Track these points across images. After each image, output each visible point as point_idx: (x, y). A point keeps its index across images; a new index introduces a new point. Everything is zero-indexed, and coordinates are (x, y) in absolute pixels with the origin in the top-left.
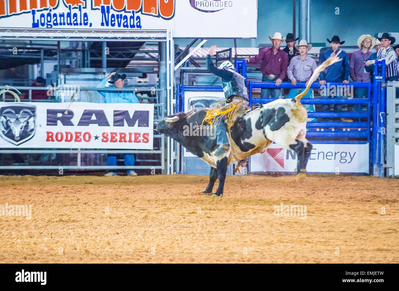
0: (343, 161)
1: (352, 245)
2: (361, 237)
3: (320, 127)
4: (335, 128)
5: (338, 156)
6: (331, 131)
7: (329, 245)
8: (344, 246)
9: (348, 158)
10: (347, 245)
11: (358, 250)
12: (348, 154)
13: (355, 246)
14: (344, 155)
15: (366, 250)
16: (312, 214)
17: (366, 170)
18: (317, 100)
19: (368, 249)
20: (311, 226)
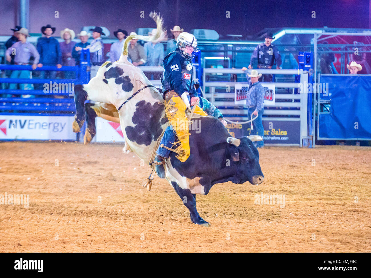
0: (55, 130)
1: (62, 199)
2: (69, 192)
3: (37, 103)
4: (50, 103)
5: (52, 126)
6: (45, 106)
7: (42, 199)
8: (54, 199)
9: (60, 128)
10: (58, 199)
11: (66, 202)
12: (60, 125)
13: (63, 199)
14: (56, 125)
15: (72, 202)
16: (30, 174)
17: (74, 137)
18: (35, 81)
19: (74, 201)
20: (28, 183)
